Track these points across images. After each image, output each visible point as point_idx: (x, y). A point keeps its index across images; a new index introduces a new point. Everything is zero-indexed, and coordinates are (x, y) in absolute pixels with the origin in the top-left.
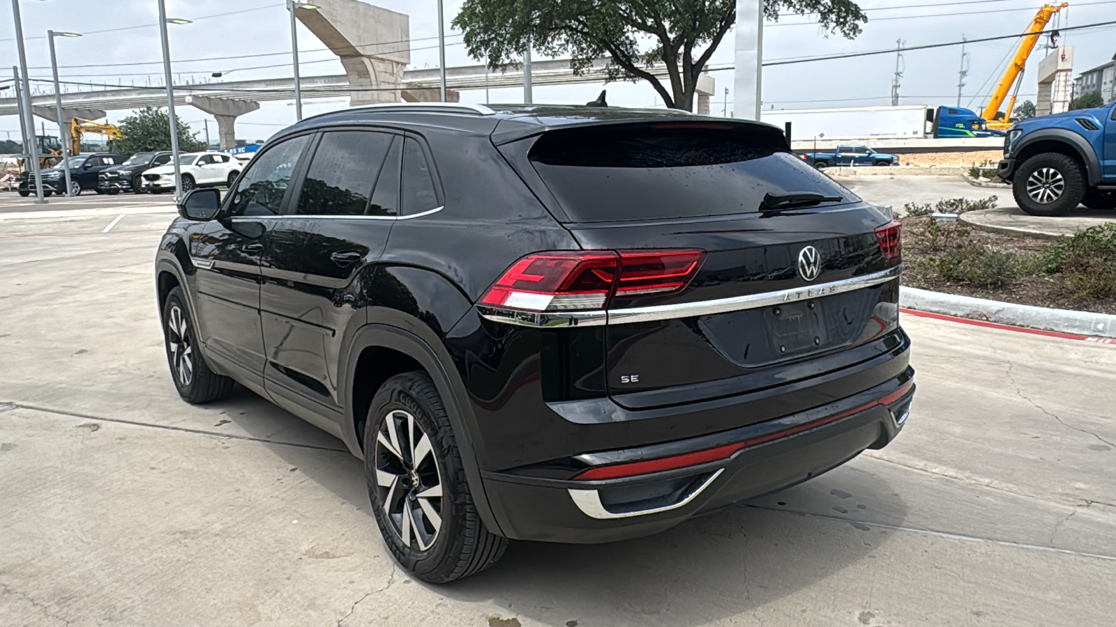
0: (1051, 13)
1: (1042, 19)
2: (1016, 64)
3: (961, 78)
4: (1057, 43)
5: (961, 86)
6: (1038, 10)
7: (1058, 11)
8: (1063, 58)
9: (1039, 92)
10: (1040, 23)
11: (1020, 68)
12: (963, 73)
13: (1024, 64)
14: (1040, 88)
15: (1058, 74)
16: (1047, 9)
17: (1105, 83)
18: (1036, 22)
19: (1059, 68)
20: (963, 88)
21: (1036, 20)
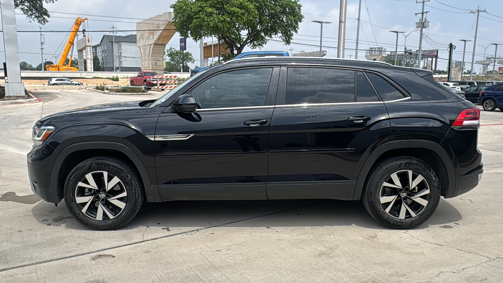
0: (81, 22)
1: (78, 23)
2: (70, 42)
3: (42, 45)
4: (85, 35)
5: (42, 49)
6: (75, 20)
7: (84, 21)
8: (89, 41)
9: (78, 54)
10: (77, 25)
11: (72, 43)
12: (42, 43)
13: (73, 42)
14: (78, 53)
15: (87, 47)
16: (79, 20)
17: (98, 52)
18: (76, 25)
19: (87, 45)
20: (43, 50)
21: (75, 23)
